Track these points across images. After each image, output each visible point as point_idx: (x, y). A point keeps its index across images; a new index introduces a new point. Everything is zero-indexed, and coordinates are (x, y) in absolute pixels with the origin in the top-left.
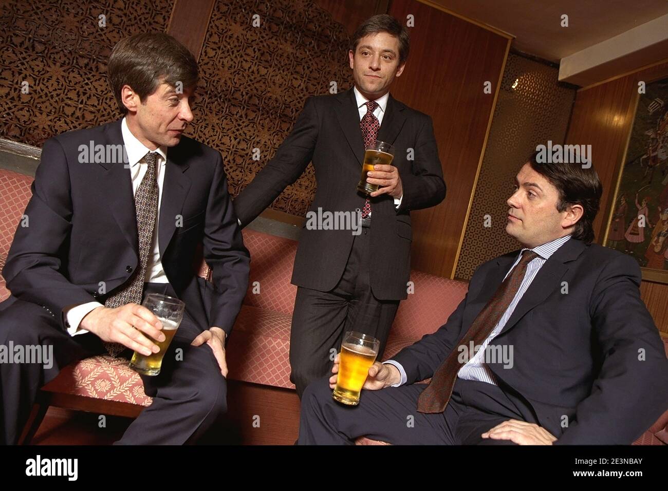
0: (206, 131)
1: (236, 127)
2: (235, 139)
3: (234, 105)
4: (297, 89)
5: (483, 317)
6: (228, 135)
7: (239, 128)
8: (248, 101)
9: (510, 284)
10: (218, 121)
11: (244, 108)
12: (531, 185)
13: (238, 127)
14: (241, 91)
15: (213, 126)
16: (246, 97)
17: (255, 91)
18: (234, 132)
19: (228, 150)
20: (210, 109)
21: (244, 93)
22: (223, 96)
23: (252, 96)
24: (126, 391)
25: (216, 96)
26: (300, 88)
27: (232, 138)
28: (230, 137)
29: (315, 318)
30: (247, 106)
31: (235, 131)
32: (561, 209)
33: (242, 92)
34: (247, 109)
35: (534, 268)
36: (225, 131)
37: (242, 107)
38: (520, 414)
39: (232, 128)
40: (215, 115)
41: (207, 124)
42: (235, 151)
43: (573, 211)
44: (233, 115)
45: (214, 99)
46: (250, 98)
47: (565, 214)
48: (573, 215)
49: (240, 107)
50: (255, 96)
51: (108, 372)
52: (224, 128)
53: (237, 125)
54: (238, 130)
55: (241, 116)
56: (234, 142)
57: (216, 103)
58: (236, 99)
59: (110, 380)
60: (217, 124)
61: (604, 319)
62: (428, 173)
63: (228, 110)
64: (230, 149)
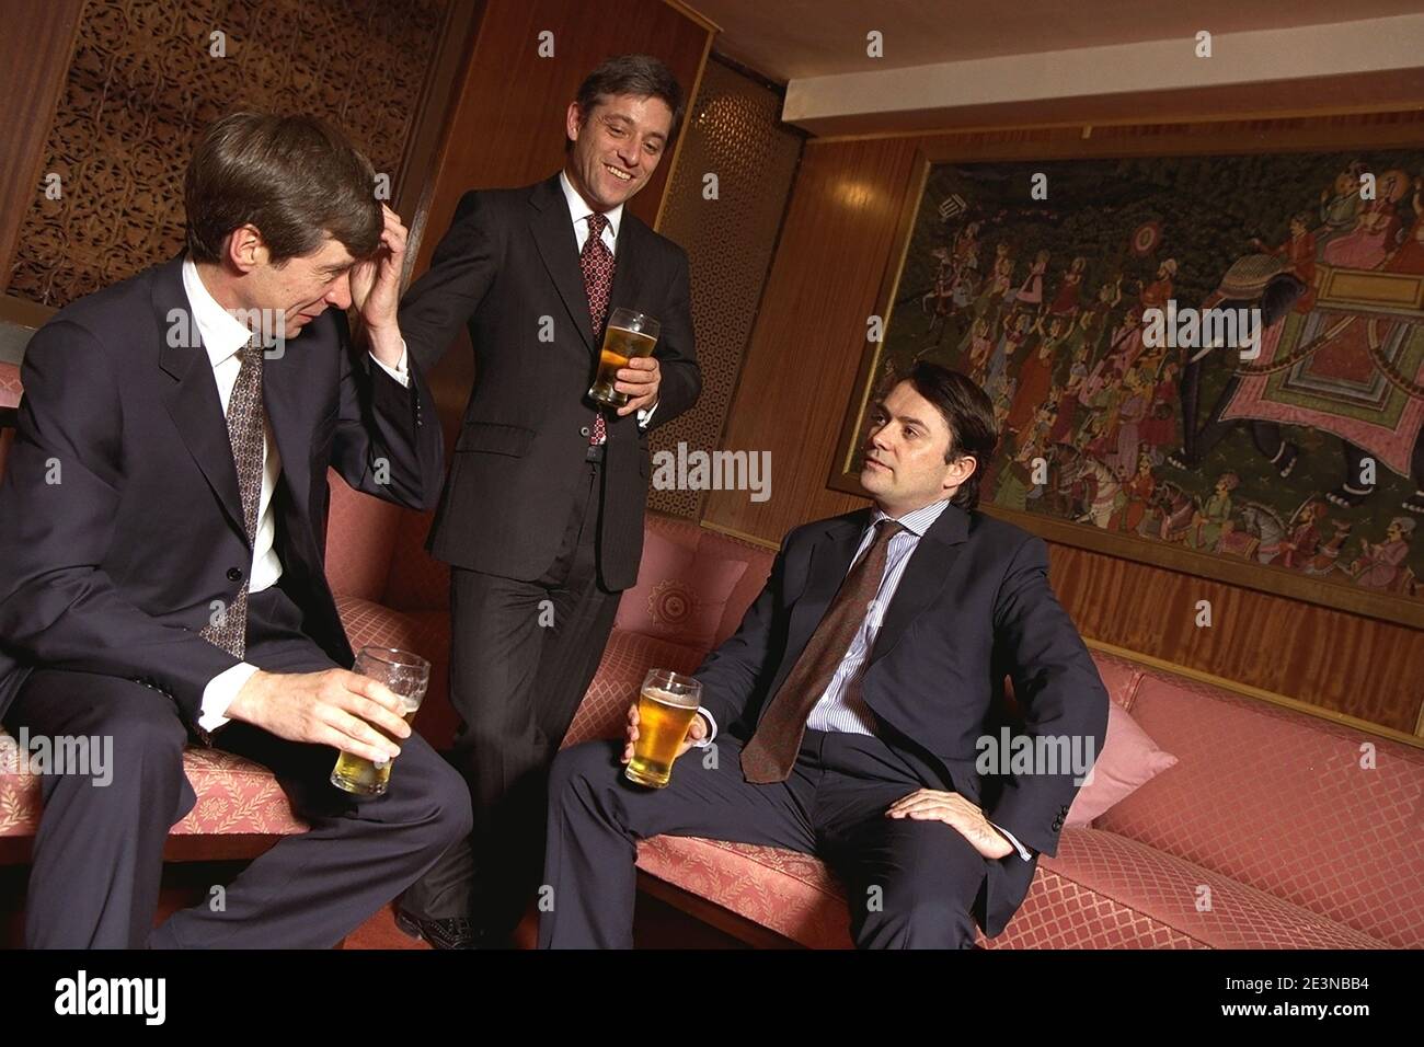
0: (99, 178)
1: (167, 171)
2: (166, 199)
3: (164, 121)
4: (302, 94)
5: (828, 626)
6: (148, 191)
7: (175, 174)
8: (196, 114)
9: (867, 574)
10: (125, 156)
11: (186, 127)
12: (912, 421)
13: (172, 173)
14: (182, 89)
15: (115, 167)
16: (191, 104)
17: (212, 92)
18: (162, 185)
19: (148, 225)
20: (110, 127)
21: (188, 95)
22: (139, 97)
23: (205, 101)
24: (254, 812)
25: (123, 96)
26: (310, 92)
27: (159, 198)
28: (154, 196)
29: (510, 631)
30: (195, 125)
31: (166, 181)
32: (949, 459)
33: (183, 93)
34: (194, 132)
35: (901, 550)
36: (143, 180)
37: (183, 127)
38: (915, 776)
39: (158, 174)
40: (120, 142)
41: (101, 162)
42: (166, 228)
43: (961, 466)
44: (162, 143)
45: (120, 103)
46: (201, 106)
47: (952, 467)
48: (959, 471)
49: (178, 126)
50: (212, 102)
51: (223, 783)
52: (139, 174)
53: (170, 168)
54: (171, 180)
55: (179, 149)
56: (162, 207)
57: (123, 112)
58: (169, 107)
59: (227, 797)
60: (125, 162)
61: (1020, 635)
62: (680, 358)
63: (150, 130)
64: (150, 223)
